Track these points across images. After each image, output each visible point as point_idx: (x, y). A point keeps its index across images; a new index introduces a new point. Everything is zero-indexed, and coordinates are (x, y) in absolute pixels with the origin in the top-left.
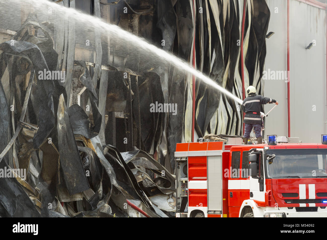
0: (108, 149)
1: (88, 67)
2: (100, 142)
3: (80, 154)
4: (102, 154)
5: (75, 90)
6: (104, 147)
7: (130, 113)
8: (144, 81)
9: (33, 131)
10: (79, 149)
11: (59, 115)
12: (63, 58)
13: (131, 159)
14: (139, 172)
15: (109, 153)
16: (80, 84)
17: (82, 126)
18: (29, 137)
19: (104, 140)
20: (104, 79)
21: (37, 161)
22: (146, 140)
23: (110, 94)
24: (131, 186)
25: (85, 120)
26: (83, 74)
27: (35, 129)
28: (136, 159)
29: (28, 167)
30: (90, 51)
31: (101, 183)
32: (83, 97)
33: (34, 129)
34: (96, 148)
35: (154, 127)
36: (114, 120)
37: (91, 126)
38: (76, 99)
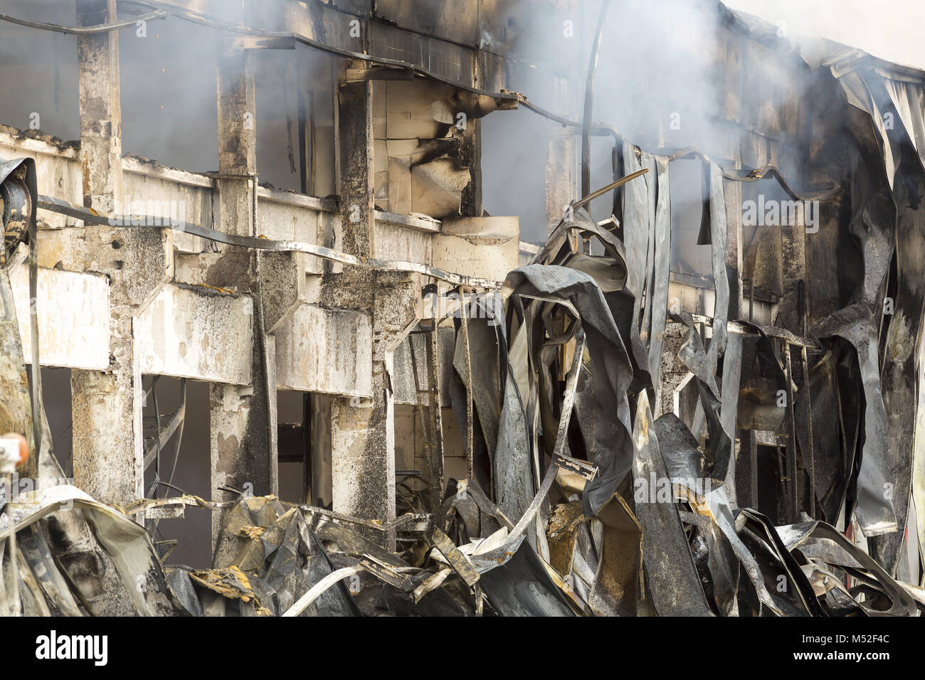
0: (746, 519)
1: (698, 326)
2: (727, 503)
3: (686, 530)
4: (732, 530)
5: (668, 380)
6: (736, 513)
7: (791, 434)
8: (821, 360)
9: (586, 476)
10: (682, 520)
11: (637, 438)
12: (643, 306)
13: (799, 543)
14: (816, 572)
15: (748, 528)
16: (679, 366)
17: (685, 466)
18: (572, 491)
19: (734, 497)
20: (733, 354)
21: (589, 547)
22: (826, 496)
23: (746, 390)
24: (799, 606)
25: (690, 452)
26: (686, 344)
27: (590, 472)
28: (808, 543)
29: (570, 559)
30: (697, 288)
31: (735, 598)
32: (685, 397)
33: (586, 471)
34: (718, 517)
35: (846, 467)
36: (754, 452)
37: (706, 466)
38: (670, 402)
